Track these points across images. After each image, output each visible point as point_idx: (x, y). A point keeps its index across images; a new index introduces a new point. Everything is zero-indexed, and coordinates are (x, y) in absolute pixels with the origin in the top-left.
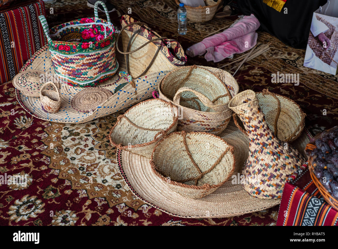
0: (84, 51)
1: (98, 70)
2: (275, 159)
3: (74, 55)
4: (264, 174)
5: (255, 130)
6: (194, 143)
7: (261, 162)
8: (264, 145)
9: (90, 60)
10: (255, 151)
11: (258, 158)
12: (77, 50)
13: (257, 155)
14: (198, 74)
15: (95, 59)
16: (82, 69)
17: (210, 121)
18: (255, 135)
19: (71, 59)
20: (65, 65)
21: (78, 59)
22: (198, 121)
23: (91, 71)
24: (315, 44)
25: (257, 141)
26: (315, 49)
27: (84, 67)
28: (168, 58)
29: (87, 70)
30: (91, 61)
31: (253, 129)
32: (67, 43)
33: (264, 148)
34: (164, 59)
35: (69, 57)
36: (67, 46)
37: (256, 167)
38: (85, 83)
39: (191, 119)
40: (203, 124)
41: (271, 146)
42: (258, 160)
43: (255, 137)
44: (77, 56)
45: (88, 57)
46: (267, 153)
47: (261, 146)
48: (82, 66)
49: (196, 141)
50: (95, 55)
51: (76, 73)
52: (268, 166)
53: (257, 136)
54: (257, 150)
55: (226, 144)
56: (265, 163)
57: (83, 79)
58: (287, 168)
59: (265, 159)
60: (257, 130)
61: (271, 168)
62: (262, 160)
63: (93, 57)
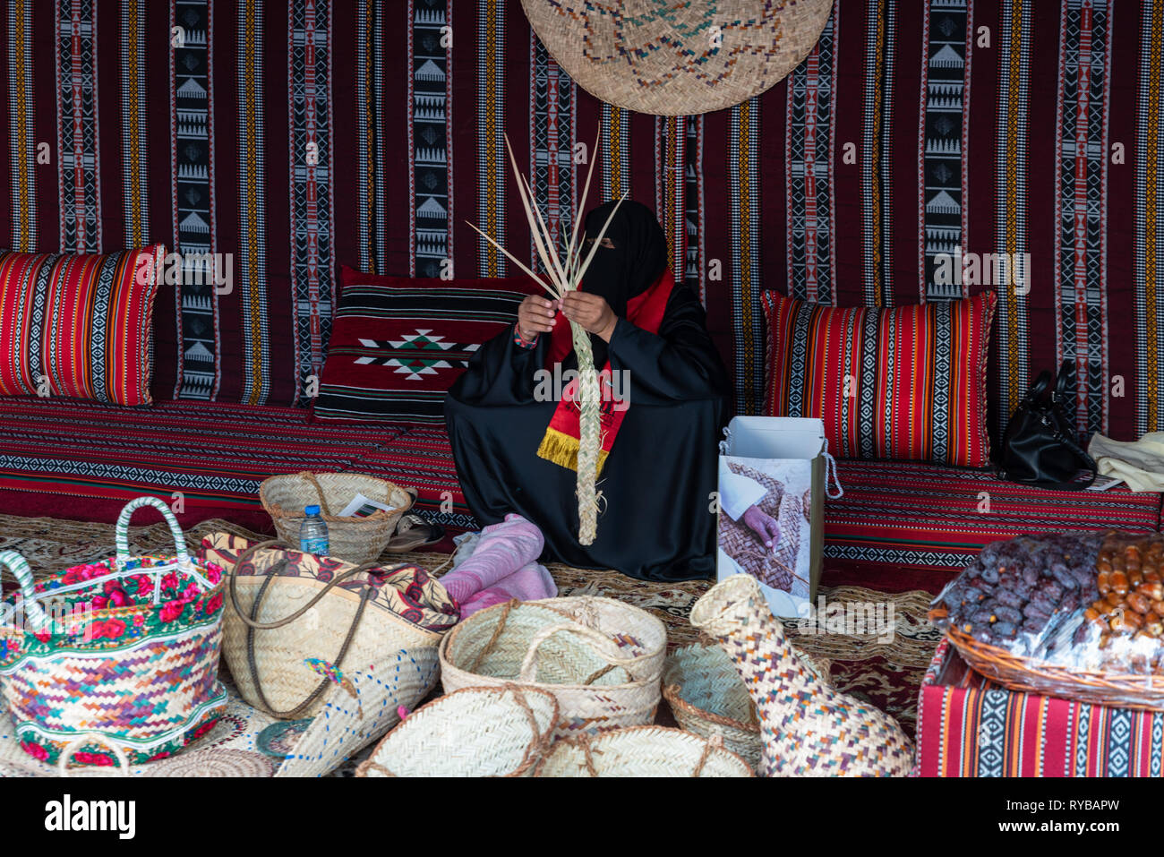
0: (165, 630)
1: (191, 693)
2: (841, 720)
3: (136, 648)
4: (826, 762)
5: (775, 666)
6: (612, 763)
7: (807, 741)
8: (803, 697)
9: (178, 657)
10: (786, 720)
11: (799, 735)
12: (147, 628)
13: (791, 728)
14: (524, 623)
15: (189, 653)
16: (152, 694)
17: (620, 712)
18: (776, 678)
19: (124, 664)
20: (101, 688)
21: (142, 661)
22: (591, 720)
23: (176, 696)
24: (741, 542)
25: (782, 695)
26: (741, 555)
27: (158, 686)
28: (404, 615)
29: (166, 696)
30: (179, 664)
31: (769, 663)
32: (115, 613)
33: (806, 702)
34: (388, 622)
35: (119, 655)
36: (115, 622)
37: (799, 757)
38: (155, 744)
39: (573, 719)
40: (604, 724)
41: (819, 695)
42: (800, 740)
43: (777, 684)
44: (142, 649)
45: (173, 648)
46: (817, 712)
47: (796, 701)
48: (153, 683)
49: (618, 757)
50: (190, 641)
51: (134, 711)
52: (829, 741)
53: (781, 679)
54: (789, 715)
55: (698, 740)
56: (819, 739)
57: (153, 728)
58: (871, 732)
59: (818, 728)
60: (778, 663)
61: (839, 742)
62: (810, 734)
63: (184, 650)
